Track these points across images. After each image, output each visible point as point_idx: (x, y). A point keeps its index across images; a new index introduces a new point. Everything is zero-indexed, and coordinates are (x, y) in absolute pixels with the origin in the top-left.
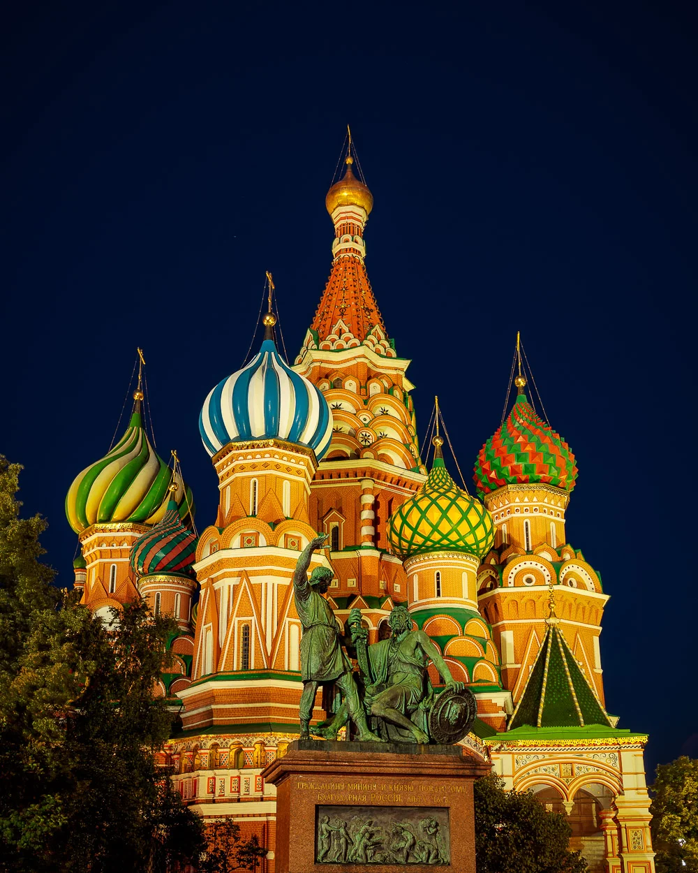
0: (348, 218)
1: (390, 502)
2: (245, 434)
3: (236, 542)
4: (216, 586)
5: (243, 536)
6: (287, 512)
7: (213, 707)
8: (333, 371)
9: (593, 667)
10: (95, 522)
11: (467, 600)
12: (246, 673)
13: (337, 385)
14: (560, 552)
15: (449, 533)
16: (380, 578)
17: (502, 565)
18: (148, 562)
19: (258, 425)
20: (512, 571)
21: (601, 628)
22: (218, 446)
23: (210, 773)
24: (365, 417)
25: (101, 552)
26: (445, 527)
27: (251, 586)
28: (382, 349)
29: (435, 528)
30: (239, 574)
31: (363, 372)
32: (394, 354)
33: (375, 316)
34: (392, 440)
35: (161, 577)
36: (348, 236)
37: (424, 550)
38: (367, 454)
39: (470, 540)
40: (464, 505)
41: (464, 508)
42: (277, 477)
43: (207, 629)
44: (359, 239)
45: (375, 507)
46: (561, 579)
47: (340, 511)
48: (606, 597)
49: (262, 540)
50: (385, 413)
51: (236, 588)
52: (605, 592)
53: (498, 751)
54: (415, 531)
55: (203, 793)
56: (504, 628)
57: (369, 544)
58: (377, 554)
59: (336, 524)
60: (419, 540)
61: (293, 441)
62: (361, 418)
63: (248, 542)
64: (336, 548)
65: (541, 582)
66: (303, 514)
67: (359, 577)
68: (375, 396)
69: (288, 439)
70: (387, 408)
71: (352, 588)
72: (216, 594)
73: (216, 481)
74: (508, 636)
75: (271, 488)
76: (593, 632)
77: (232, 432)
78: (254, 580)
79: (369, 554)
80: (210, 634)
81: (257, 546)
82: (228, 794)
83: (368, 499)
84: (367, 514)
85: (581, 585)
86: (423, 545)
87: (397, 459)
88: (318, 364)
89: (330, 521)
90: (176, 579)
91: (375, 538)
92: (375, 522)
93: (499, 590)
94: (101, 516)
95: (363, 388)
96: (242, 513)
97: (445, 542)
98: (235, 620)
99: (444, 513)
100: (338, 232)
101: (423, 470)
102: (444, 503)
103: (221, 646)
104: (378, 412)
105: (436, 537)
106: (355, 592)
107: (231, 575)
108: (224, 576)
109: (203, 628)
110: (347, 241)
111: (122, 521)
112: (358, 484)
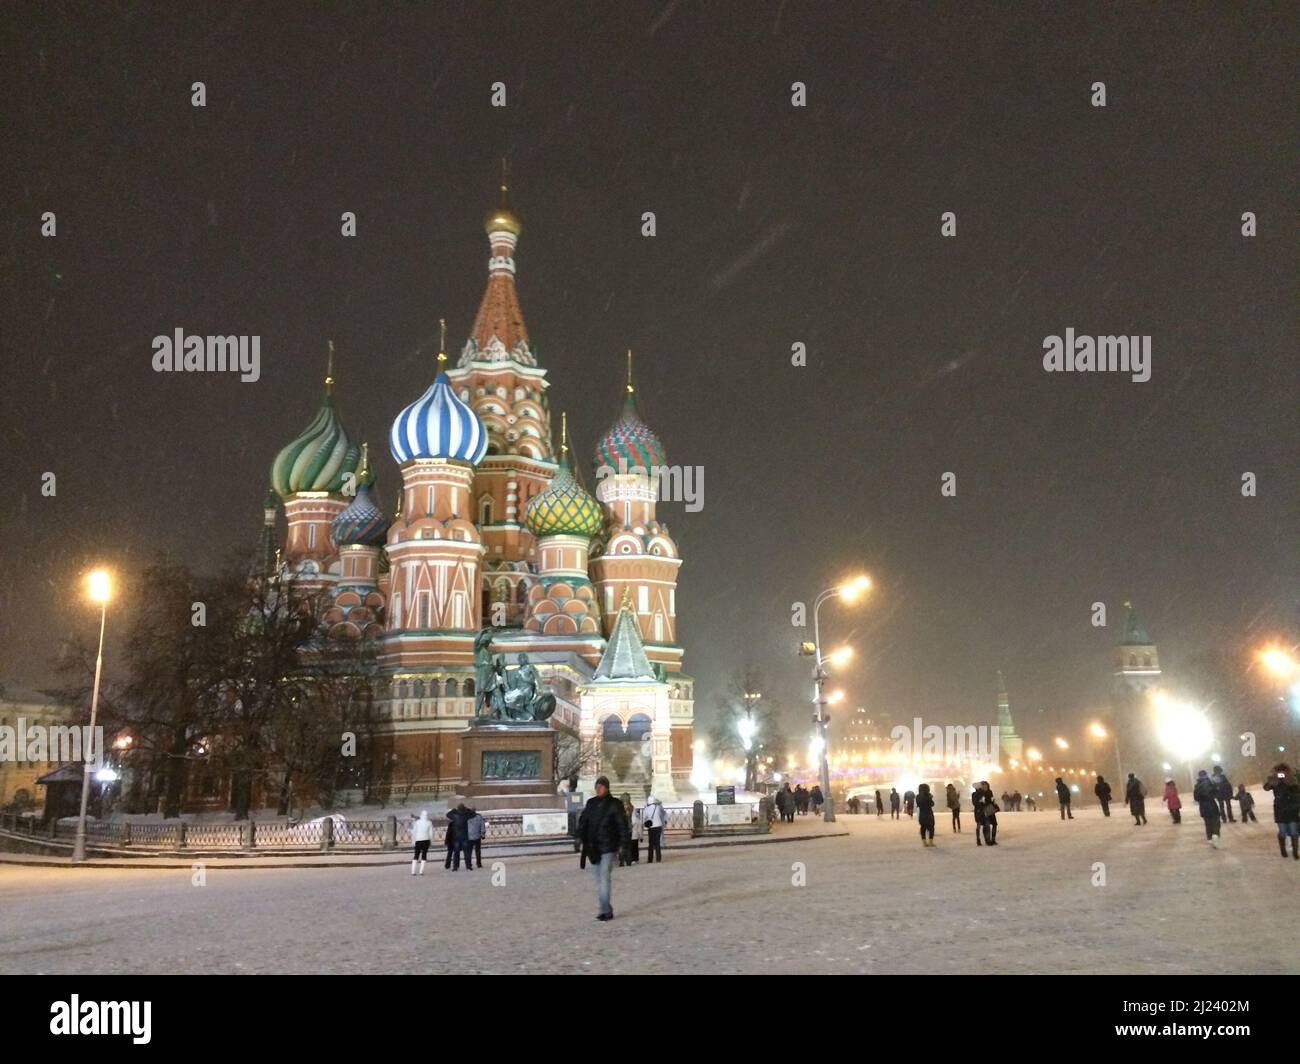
0: (501, 241)
1: (529, 486)
2: (425, 453)
3: (418, 534)
4: (403, 565)
5: (424, 530)
6: (454, 510)
7: (402, 654)
8: (490, 378)
9: (668, 612)
10: (298, 490)
11: (580, 570)
12: (424, 631)
13: (490, 392)
14: (649, 528)
15: (569, 522)
16: (519, 545)
17: (608, 537)
18: (347, 534)
19: (434, 446)
20: (614, 543)
21: (675, 584)
22: (405, 459)
23: (400, 701)
24: (512, 419)
25: (302, 514)
26: (566, 518)
27: (429, 567)
28: (525, 359)
29: (558, 519)
30: (421, 558)
31: (510, 383)
32: (534, 362)
33: (521, 329)
34: (532, 437)
35: (356, 547)
36: (501, 258)
37: (551, 533)
38: (513, 450)
39: (583, 527)
40: (579, 502)
41: (580, 505)
42: (448, 486)
43: (397, 596)
44: (511, 260)
45: (517, 491)
46: (649, 549)
47: (491, 494)
48: (681, 562)
49: (437, 534)
50: (527, 414)
51: (418, 568)
52: (680, 558)
53: (585, 694)
54: (545, 519)
55: (396, 715)
56: (607, 584)
57: (511, 520)
58: (517, 528)
59: (488, 503)
60: (547, 526)
61: (459, 459)
62: (509, 420)
63: (427, 536)
64: (487, 524)
65: (634, 552)
66: (466, 511)
67: (505, 546)
68: (521, 401)
69: (455, 457)
70: (528, 409)
71: (498, 554)
72: (403, 572)
73: (403, 483)
74: (610, 591)
75: (443, 494)
76: (670, 587)
77: (416, 450)
78: (431, 563)
79: (511, 528)
80: (399, 600)
81: (433, 539)
82: (413, 715)
83: (513, 486)
84: (511, 498)
85: (664, 554)
86: (550, 529)
87: (535, 451)
88: (475, 372)
89: (484, 501)
90: (368, 547)
91: (516, 516)
92: (517, 503)
93: (604, 558)
94: (302, 486)
95: (510, 394)
96: (422, 512)
97: (565, 528)
98: (418, 592)
99: (565, 508)
100: (494, 253)
101: (554, 459)
102: (565, 501)
103: (408, 609)
104: (521, 413)
105: (559, 525)
106: (501, 557)
107: (414, 559)
108: (409, 559)
109: (394, 595)
110: (500, 262)
111: (321, 490)
112: (504, 473)
